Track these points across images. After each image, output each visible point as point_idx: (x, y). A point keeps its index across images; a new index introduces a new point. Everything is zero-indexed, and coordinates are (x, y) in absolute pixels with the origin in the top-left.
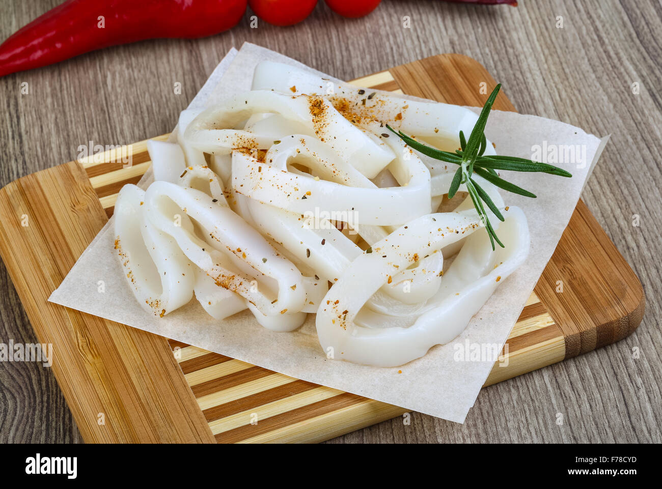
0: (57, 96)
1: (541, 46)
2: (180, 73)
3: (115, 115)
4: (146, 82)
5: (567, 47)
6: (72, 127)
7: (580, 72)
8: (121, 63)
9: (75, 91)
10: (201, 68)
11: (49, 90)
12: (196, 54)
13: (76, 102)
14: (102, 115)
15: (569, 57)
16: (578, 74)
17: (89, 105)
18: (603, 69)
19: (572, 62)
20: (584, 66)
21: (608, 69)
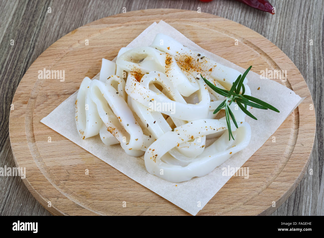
1: (277, 35)
5: (288, 38)
7: (288, 51)
15: (287, 43)
16: (287, 52)
18: (299, 52)
19: (287, 46)
20: (291, 49)
21: (301, 53)
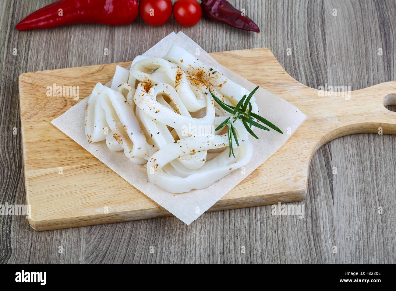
0: (48, 43)
2: (104, 40)
3: (70, 56)
4: (88, 43)
6: (50, 59)
8: (79, 32)
9: (56, 42)
10: (113, 40)
11: (45, 39)
12: (113, 32)
13: (55, 47)
14: (64, 55)
17: (60, 49)
